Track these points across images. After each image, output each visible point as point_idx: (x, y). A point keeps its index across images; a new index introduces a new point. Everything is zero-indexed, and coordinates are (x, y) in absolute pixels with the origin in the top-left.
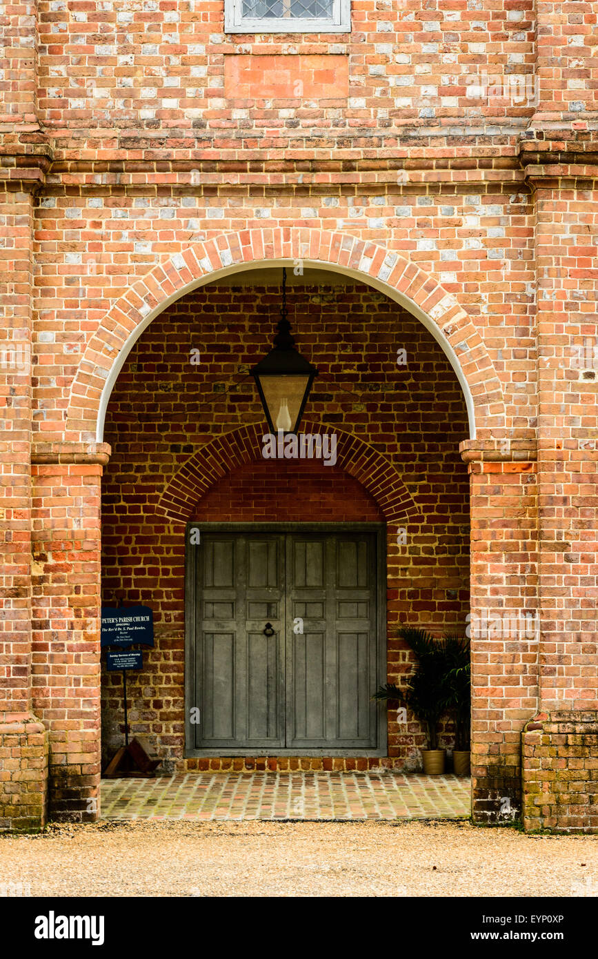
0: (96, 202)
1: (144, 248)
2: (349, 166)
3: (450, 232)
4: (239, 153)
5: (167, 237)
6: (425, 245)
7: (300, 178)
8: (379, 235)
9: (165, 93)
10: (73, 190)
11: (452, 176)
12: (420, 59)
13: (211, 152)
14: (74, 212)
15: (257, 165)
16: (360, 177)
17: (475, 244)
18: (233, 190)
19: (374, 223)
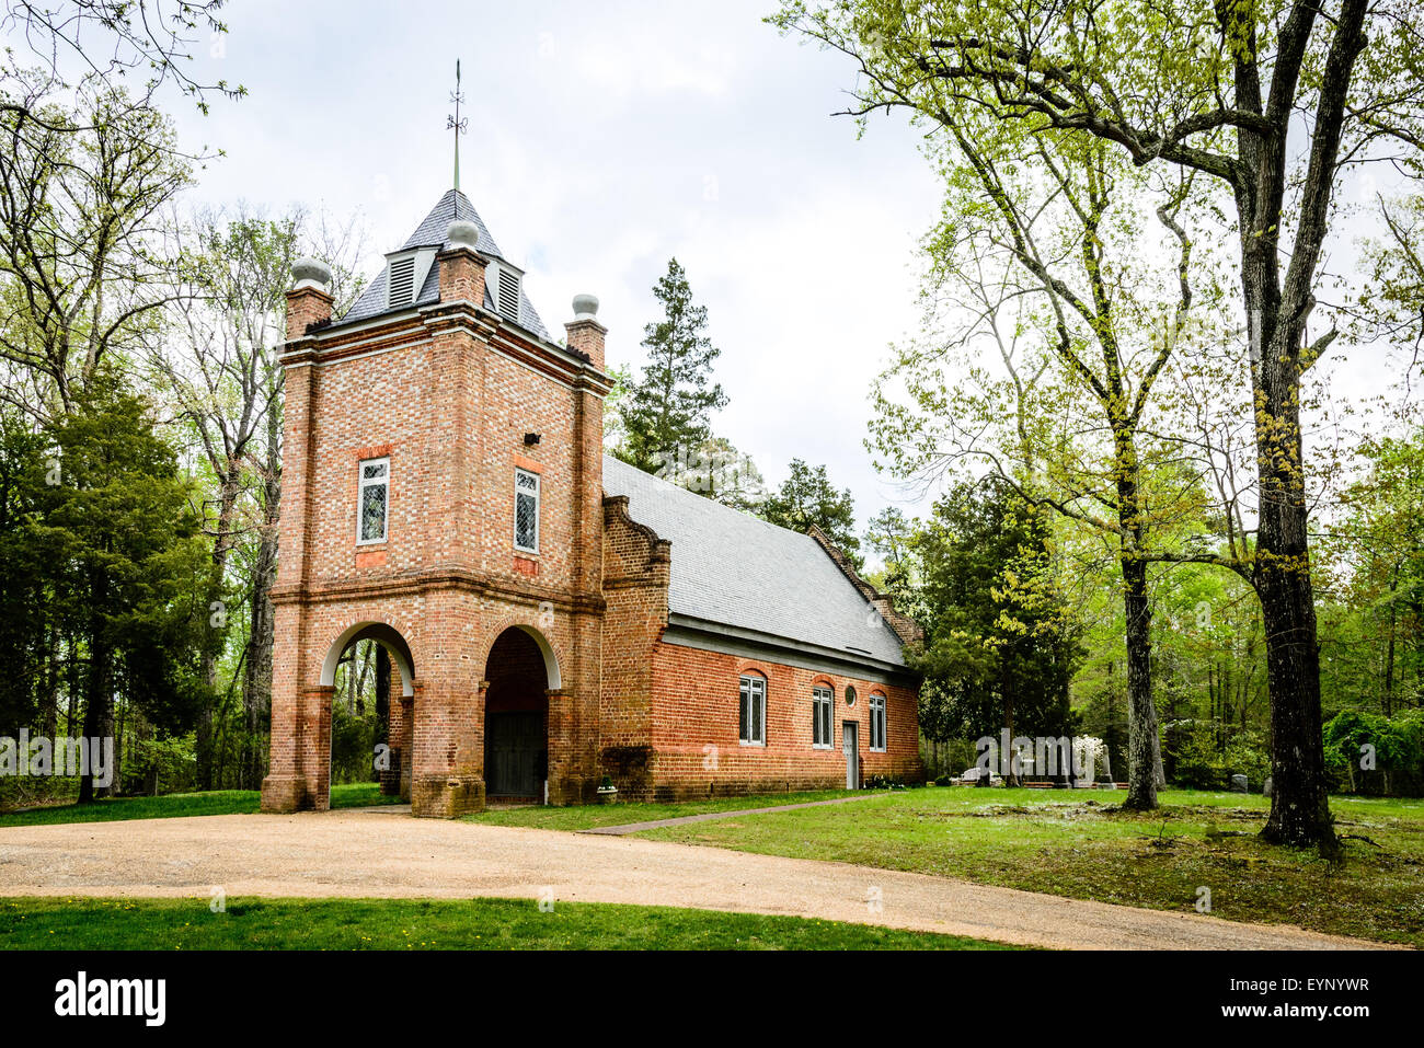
0: (322, 606)
1: (333, 620)
2: (381, 588)
3: (409, 608)
4: (353, 587)
5: (340, 616)
6: (404, 613)
7: (369, 593)
8: (391, 611)
9: (341, 568)
10: (316, 602)
11: (408, 589)
12: (405, 549)
13: (347, 587)
14: (318, 610)
15: (357, 590)
16: (384, 592)
17: (416, 612)
18: (354, 599)
19: (391, 607)
